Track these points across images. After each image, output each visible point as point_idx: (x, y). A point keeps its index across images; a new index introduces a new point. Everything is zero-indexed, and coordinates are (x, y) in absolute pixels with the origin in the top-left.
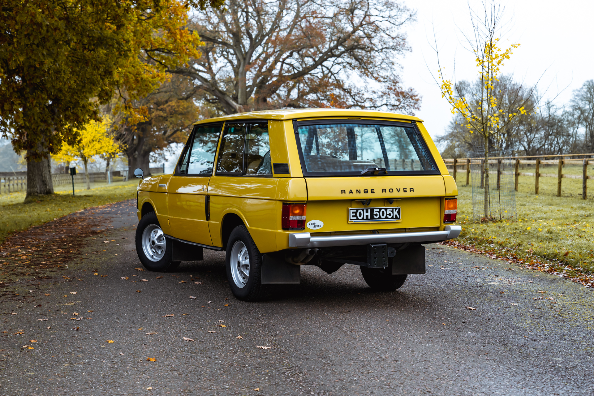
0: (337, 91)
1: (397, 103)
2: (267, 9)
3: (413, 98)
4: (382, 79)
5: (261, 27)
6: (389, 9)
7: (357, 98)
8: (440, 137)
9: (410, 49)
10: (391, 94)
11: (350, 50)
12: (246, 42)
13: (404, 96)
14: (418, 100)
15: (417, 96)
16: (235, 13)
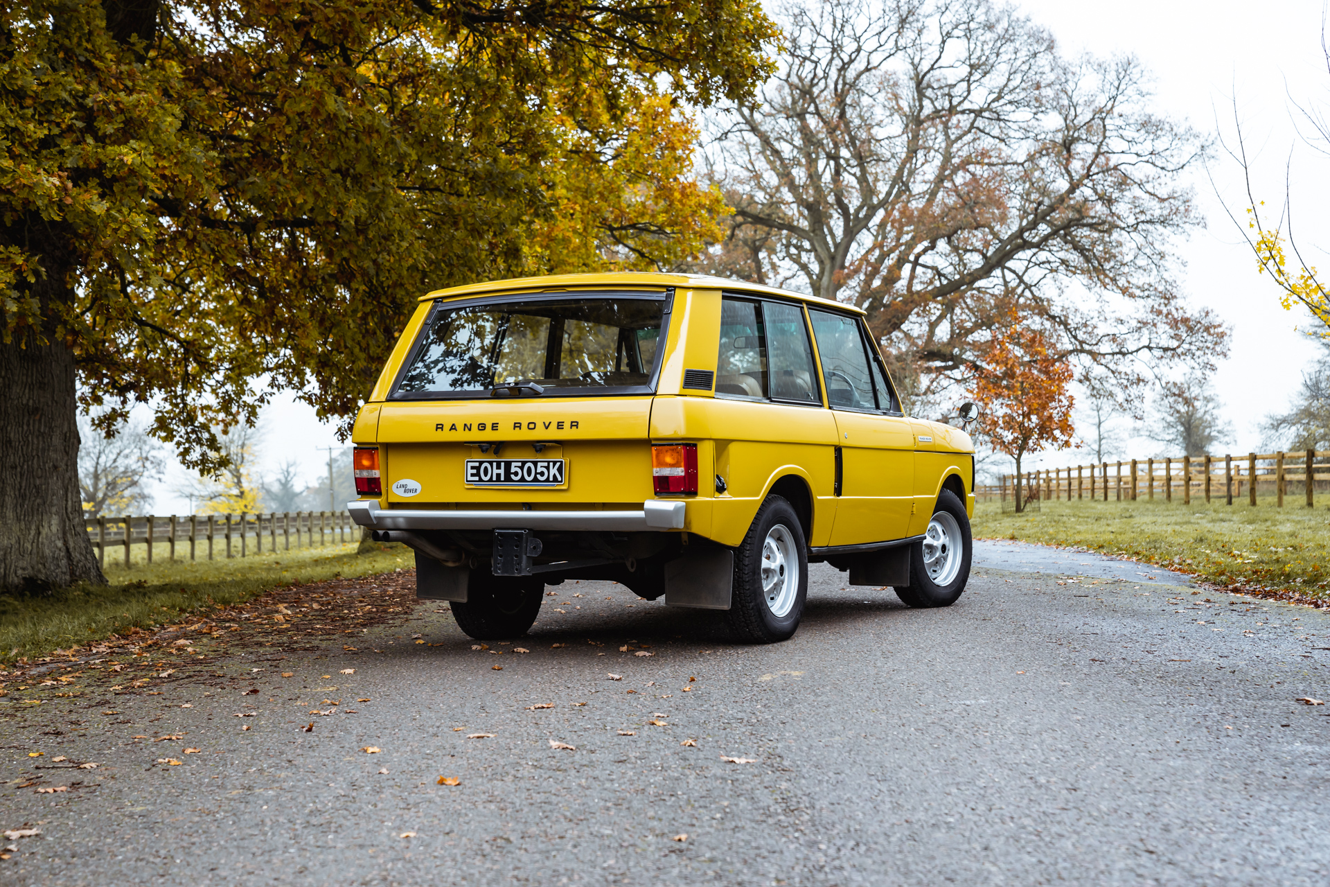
0: (1035, 323)
1: (1174, 344)
2: (880, 151)
3: (1212, 331)
4: (1138, 292)
5: (868, 191)
6: (1152, 136)
7: (1081, 335)
8: (1279, 417)
9: (1202, 223)
10: (1159, 325)
11: (1064, 231)
12: (837, 225)
13: (1190, 329)
14: (1222, 335)
15: (1220, 326)
16: (812, 163)
